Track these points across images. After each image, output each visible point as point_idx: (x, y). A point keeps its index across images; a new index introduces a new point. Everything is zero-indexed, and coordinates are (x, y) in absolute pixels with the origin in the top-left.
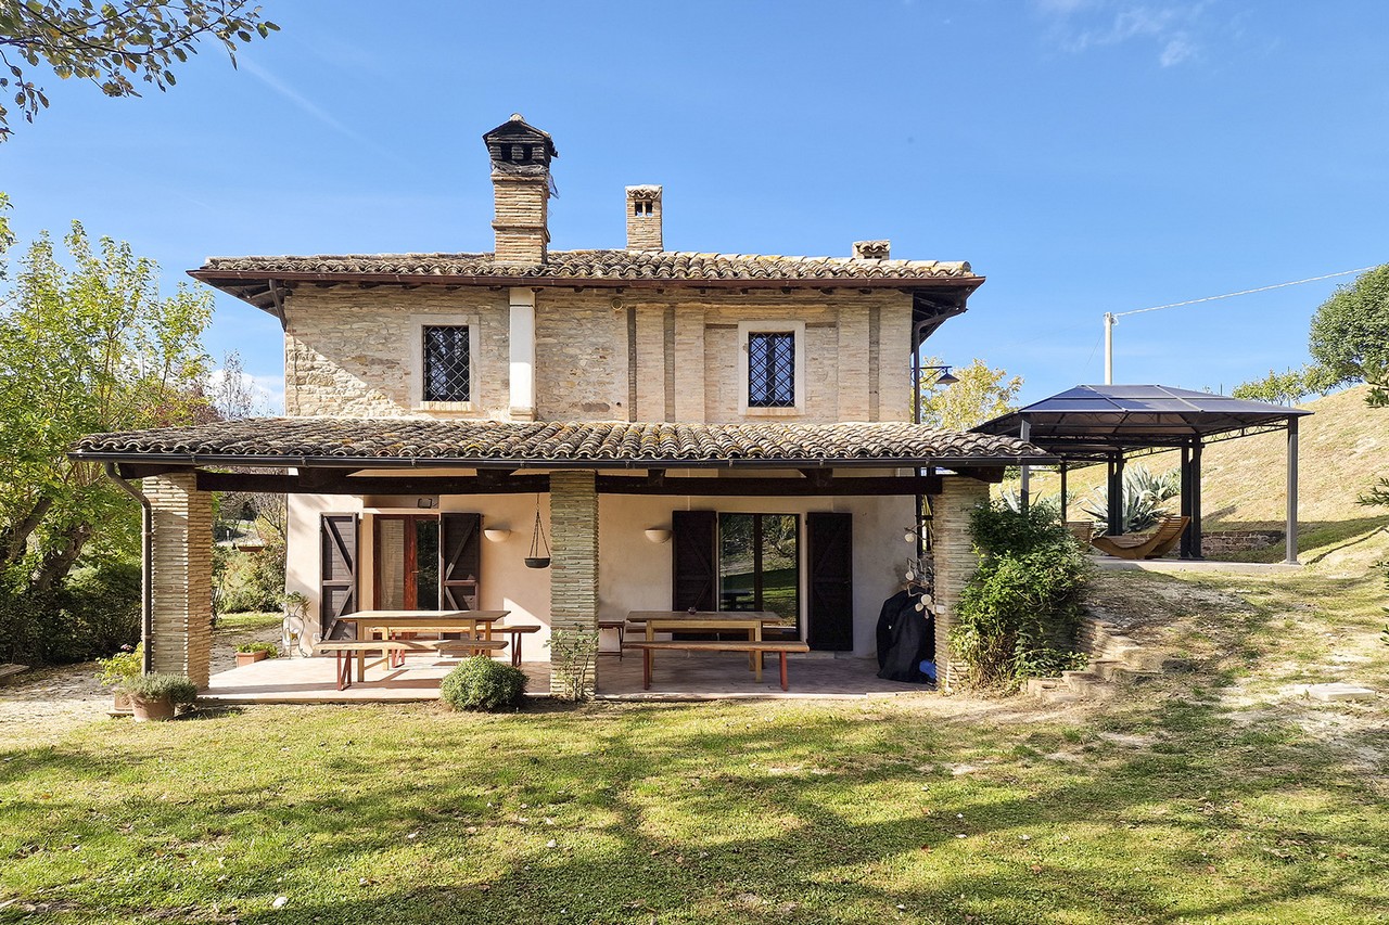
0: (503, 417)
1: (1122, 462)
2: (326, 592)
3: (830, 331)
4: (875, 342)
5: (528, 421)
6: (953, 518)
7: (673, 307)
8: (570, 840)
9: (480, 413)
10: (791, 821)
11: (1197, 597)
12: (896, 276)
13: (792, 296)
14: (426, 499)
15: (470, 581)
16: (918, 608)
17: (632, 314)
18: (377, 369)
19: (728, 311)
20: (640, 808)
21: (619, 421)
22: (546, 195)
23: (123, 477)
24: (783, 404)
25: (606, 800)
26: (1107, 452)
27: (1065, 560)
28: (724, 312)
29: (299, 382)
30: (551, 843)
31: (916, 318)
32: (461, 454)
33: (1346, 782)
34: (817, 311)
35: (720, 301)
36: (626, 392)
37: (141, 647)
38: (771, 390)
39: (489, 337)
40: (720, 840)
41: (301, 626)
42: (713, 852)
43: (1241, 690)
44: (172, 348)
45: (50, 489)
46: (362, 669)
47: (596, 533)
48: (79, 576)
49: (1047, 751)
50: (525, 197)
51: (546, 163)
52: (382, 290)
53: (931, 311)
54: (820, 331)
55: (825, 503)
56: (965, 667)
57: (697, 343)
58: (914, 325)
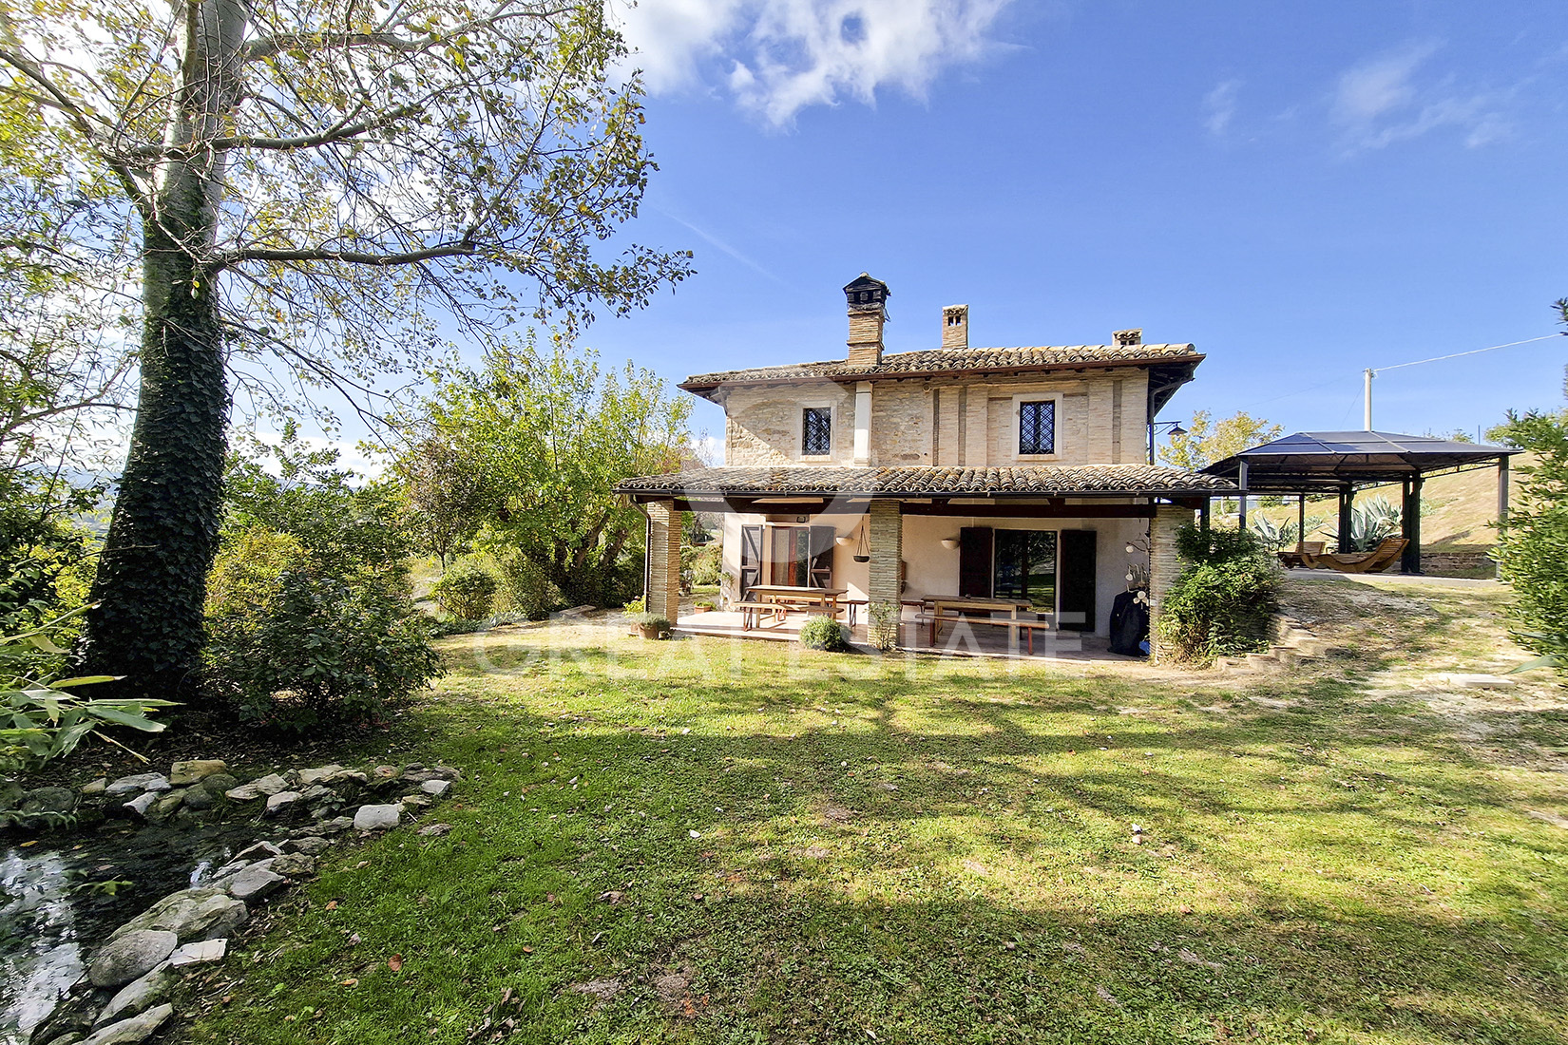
0: (850, 465)
1: (1351, 495)
2: (744, 572)
3: (1082, 399)
4: (1117, 405)
5: (866, 467)
6: (1166, 537)
7: (965, 388)
8: (846, 722)
9: (835, 463)
10: (989, 728)
11: (1385, 603)
12: (1132, 357)
13: (1053, 375)
14: (802, 517)
15: (827, 570)
16: (1136, 601)
17: (937, 393)
18: (776, 437)
19: (1006, 388)
20: (895, 710)
21: (925, 466)
22: (882, 320)
23: (638, 503)
24: (1045, 452)
25: (876, 704)
26: (1338, 485)
27: (1254, 568)
28: (1003, 389)
29: (733, 446)
30: (835, 722)
31: (1151, 387)
32: (814, 489)
33: (1446, 746)
34: (1071, 385)
35: (999, 382)
36: (931, 446)
37: (644, 597)
38: (1036, 443)
39: (843, 413)
40: (936, 733)
41: (729, 593)
42: (927, 739)
43: (1391, 674)
44: (672, 427)
45: (609, 509)
46: (759, 620)
47: (900, 541)
48: (622, 559)
49: (1202, 705)
50: (869, 324)
51: (882, 301)
52: (781, 388)
53: (1166, 381)
54: (1074, 399)
55: (1076, 523)
56: (1170, 646)
57: (982, 411)
58: (1150, 391)
